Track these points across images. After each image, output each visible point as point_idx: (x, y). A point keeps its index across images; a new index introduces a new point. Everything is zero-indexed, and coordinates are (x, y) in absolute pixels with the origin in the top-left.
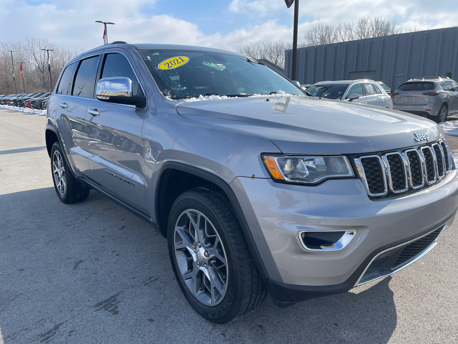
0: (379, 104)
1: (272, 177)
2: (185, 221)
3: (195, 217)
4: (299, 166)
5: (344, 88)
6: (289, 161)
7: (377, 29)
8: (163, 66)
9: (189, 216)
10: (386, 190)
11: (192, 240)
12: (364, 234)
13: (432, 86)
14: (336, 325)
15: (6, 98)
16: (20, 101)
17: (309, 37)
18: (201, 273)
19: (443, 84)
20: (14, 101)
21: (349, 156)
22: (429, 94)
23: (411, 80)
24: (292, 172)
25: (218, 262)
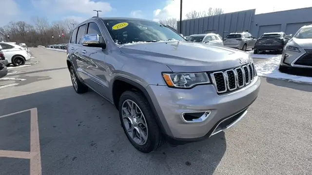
0: (218, 44)
1: (168, 85)
2: (126, 105)
3: (131, 103)
4: (181, 78)
5: (202, 38)
6: (176, 76)
7: (216, 11)
8: (115, 28)
9: (128, 102)
10: (226, 90)
11: (130, 114)
12: (215, 113)
13: (240, 36)
14: (200, 151)
15: (57, 46)
16: (63, 47)
17: (187, 15)
18: (135, 130)
19: (244, 35)
20: (61, 47)
21: (207, 72)
22: (239, 40)
23: (231, 34)
24: (178, 82)
25: (143, 126)
